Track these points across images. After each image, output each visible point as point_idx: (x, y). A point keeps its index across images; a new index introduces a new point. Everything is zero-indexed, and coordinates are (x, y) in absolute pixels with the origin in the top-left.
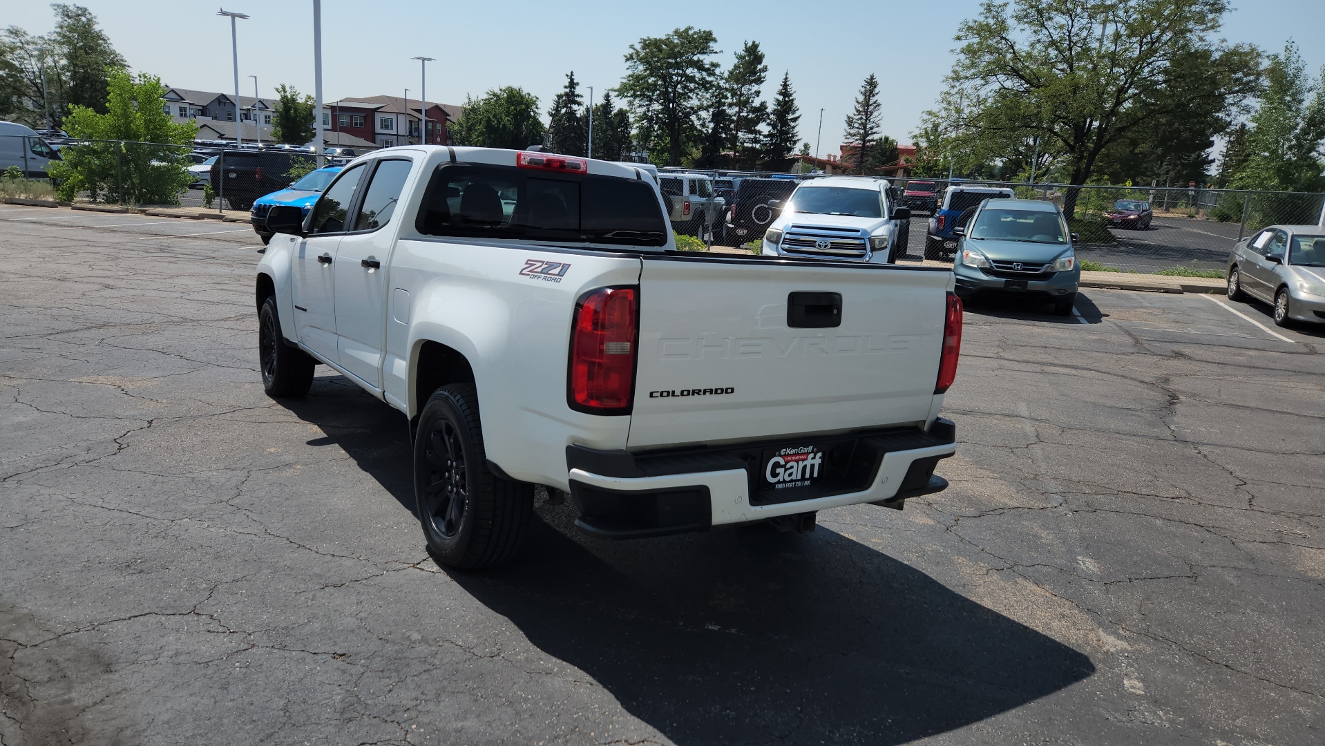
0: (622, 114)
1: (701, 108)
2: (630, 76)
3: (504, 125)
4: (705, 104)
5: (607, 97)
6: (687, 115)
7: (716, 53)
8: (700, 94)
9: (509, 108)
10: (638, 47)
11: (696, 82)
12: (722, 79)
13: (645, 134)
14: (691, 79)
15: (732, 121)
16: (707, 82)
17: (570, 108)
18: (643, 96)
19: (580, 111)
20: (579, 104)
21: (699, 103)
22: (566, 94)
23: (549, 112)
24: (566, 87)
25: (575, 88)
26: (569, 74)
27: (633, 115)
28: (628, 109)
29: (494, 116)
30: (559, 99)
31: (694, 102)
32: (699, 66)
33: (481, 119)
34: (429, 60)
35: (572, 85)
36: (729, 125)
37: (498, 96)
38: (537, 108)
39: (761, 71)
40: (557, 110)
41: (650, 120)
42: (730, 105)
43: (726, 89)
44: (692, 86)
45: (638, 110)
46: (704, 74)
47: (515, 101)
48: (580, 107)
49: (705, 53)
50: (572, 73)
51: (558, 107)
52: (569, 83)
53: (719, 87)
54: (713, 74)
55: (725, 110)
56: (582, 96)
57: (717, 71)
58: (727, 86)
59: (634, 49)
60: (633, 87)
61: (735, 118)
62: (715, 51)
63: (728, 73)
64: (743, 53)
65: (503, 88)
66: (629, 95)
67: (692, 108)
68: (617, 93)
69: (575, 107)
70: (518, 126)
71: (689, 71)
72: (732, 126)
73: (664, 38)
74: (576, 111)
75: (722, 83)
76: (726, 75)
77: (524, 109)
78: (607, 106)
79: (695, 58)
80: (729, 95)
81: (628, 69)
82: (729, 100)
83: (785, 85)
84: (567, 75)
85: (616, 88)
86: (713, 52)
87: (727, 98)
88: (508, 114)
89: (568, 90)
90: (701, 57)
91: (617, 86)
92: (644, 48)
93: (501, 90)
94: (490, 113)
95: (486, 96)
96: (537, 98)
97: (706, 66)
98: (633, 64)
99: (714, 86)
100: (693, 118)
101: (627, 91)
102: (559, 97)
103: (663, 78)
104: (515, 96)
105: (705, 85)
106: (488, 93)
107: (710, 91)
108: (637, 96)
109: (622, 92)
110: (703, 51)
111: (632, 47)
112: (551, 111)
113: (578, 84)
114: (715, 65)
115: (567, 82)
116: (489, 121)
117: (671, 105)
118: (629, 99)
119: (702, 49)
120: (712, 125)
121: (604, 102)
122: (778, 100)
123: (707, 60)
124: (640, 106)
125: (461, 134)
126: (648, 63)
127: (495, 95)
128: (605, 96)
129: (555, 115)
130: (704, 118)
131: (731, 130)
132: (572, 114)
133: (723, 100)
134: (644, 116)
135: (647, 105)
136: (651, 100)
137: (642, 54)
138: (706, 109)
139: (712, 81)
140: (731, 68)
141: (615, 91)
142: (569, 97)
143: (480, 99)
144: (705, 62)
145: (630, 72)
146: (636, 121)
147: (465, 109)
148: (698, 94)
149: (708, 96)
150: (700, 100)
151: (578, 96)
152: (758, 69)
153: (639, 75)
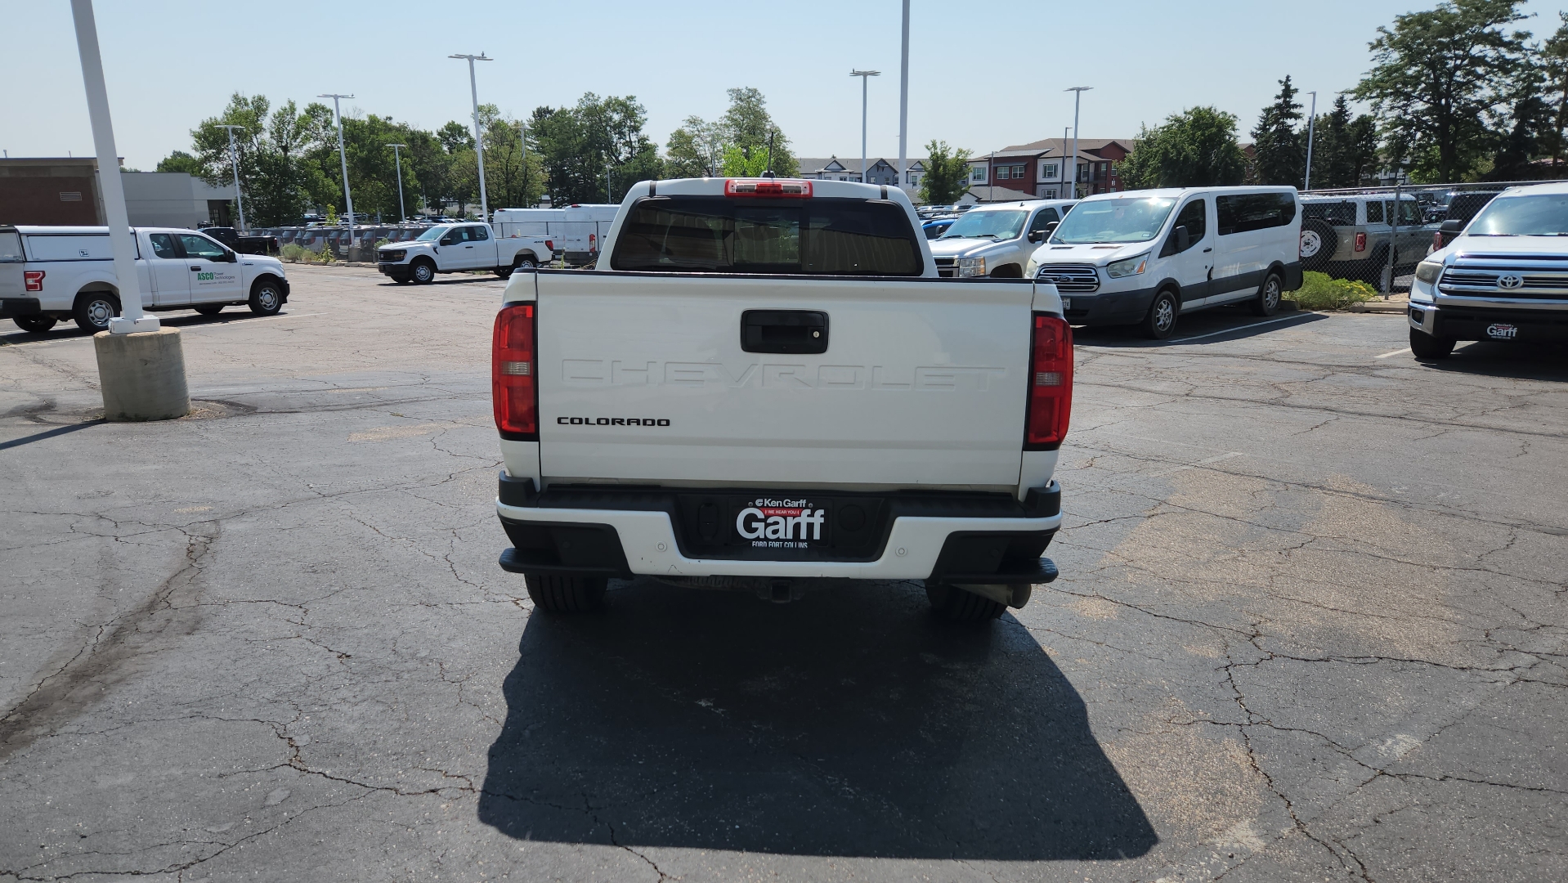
0: (1365, 123)
1: (1498, 99)
2: (1376, 69)
3: (1186, 157)
4: (1504, 92)
5: (1340, 103)
6: (1474, 111)
7: (1526, 17)
8: (1496, 79)
9: (1193, 134)
10: (1392, 28)
11: (1486, 64)
12: (1535, 53)
13: (1398, 147)
14: (1481, 61)
15: (1553, 113)
16: (1508, 61)
17: (1283, 123)
18: (1397, 94)
19: (1297, 127)
20: (1297, 117)
21: (1492, 94)
22: (1278, 106)
23: (1252, 133)
24: (1278, 97)
25: (1291, 97)
26: (1284, 80)
27: (1381, 122)
28: (1372, 114)
29: (1174, 146)
30: (1268, 114)
31: (1485, 92)
32: (1495, 40)
33: (1157, 151)
34: (1087, 89)
35: (1288, 92)
36: (1547, 119)
37: (1181, 121)
38: (1234, 129)
40: (1264, 128)
41: (1408, 125)
42: (1549, 90)
43: (1542, 68)
44: (1480, 70)
45: (1389, 114)
46: (1503, 50)
47: (1203, 124)
48: (1299, 121)
49: (1505, 21)
50: (1288, 77)
51: (1265, 125)
52: (1283, 91)
53: (1529, 65)
54: (1519, 48)
55: (1539, 99)
56: (1301, 106)
57: (1526, 44)
58: (1544, 62)
59: (1385, 32)
60: (1384, 84)
61: (1557, 108)
62: (1523, 15)
63: (1546, 44)
65: (1189, 110)
66: (1374, 95)
67: (1480, 102)
68: (1355, 95)
69: (1290, 122)
70: (1205, 154)
71: (1476, 50)
72: (1552, 119)
73: (1433, 9)
74: (1291, 126)
75: (1534, 60)
76: (1542, 47)
77: (1215, 133)
78: (1340, 115)
79: (1487, 30)
80: (1546, 75)
81: (1373, 60)
82: (1548, 83)
84: (1280, 82)
85: (1352, 89)
86: (1519, 17)
87: (1544, 80)
88: (1193, 141)
89: (1281, 101)
90: (1497, 27)
91: (1354, 85)
92: (1400, 28)
93: (1185, 113)
94: (1169, 143)
95: (1164, 123)
96: (1234, 117)
97: (1506, 39)
98: (1383, 52)
99: (1520, 65)
100: (1483, 115)
101: (1370, 90)
102: (1268, 111)
103: (1431, 65)
104: (1203, 118)
105: (1504, 67)
106: (1168, 119)
107: (1513, 74)
108: (1386, 95)
109: (1362, 92)
110: (1502, 18)
111: (1381, 29)
112: (1255, 131)
113: (1296, 90)
114: (1521, 36)
115: (1279, 90)
116: (1166, 153)
117: (1443, 101)
118: (1373, 101)
119: (1500, 16)
120: (1514, 122)
121: (1336, 109)
123: (1507, 30)
124: (1392, 108)
125: (1131, 173)
126: (1408, 47)
127: (1177, 120)
128: (1338, 101)
129: (1262, 132)
130: (1501, 115)
131: (1550, 125)
132: (1285, 132)
133: (1537, 84)
134: (1399, 121)
135: (1404, 105)
136: (1408, 97)
137: (1398, 37)
138: (1506, 100)
139: (1517, 59)
140: (1551, 34)
141: (1351, 92)
142: (1284, 108)
143: (1158, 127)
144: (1503, 33)
145: (1377, 64)
146: (1386, 130)
147: (1138, 142)
148: (1491, 81)
149: (1509, 81)
150: (1495, 88)
151: (1295, 106)
153: (1392, 66)
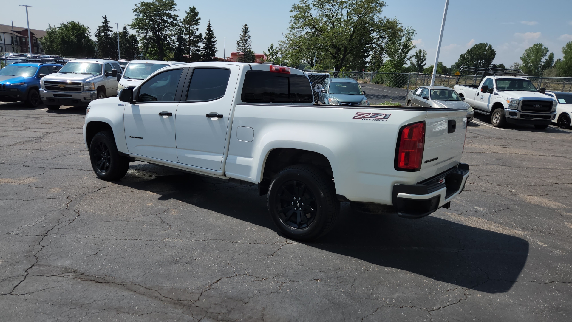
0: (133, 36)
1: (172, 35)
2: (136, 19)
3: (72, 40)
4: (173, 33)
5: (125, 28)
6: (165, 38)
7: (177, 10)
8: (171, 28)
9: (73, 32)
10: (139, 5)
11: (169, 23)
12: (180, 22)
13: (146, 46)
14: (166, 22)
15: (187, 42)
16: (174, 23)
17: (106, 33)
18: (143, 29)
19: (111, 35)
20: (111, 31)
21: (170, 33)
22: (104, 26)
23: (95, 35)
24: (103, 23)
25: (108, 24)
26: (104, 17)
27: (139, 37)
28: (136, 34)
29: (66, 36)
30: (100, 28)
31: (168, 32)
32: (169, 16)
33: (59, 37)
34: (30, 7)
35: (106, 22)
36: (185, 43)
37: (66, 26)
38: (89, 32)
39: (197, 19)
40: (99, 33)
41: (148, 39)
42: (185, 34)
43: (183, 27)
44: (166, 25)
45: (141, 35)
46: (172, 19)
47: (77, 28)
48: (112, 33)
49: (171, 10)
50: (106, 16)
51: (99, 32)
52: (105, 21)
53: (179, 26)
54: (176, 20)
55: (183, 36)
56: (112, 27)
57: (178, 19)
58: (183, 25)
59: (137, 6)
60: (138, 24)
61: (188, 40)
62: (176, 9)
63: (183, 20)
64: (189, 11)
65: (69, 22)
66: (137, 28)
67: (167, 35)
68: (131, 27)
69: (109, 33)
70: (79, 41)
71: (165, 18)
72: (187, 44)
73: (151, 2)
74: (109, 34)
75: (180, 24)
76: (182, 21)
77: (81, 33)
78: (125, 32)
79: (167, 12)
80: (184, 30)
81: (135, 15)
82: (185, 32)
83: (209, 26)
84: (103, 17)
85: (130, 24)
86: (175, 10)
87: (184, 31)
88: (73, 35)
89: (104, 24)
90: (170, 12)
92: (142, 6)
93: (67, 23)
94: (63, 34)
95: (60, 26)
96: (88, 27)
97: (173, 16)
98: (137, 13)
99: (177, 25)
100: (168, 39)
101: (136, 26)
102: (100, 27)
103: (153, 21)
104: (76, 26)
105: (173, 25)
106: (60, 24)
107: (175, 27)
108: (141, 28)
109: (133, 26)
110: (171, 9)
111: (136, 5)
112: (96, 34)
113: (109, 21)
114: (177, 16)
115: (103, 20)
116: (63, 38)
117: (157, 33)
118: (137, 30)
119: (170, 8)
120: (177, 43)
121: (124, 31)
122: (206, 33)
123: (173, 13)
124: (142, 33)
125: (47, 44)
126: (145, 13)
127: (64, 25)
128: (124, 28)
129: (98, 35)
130: (173, 40)
131: (186, 45)
132: (107, 36)
133: (182, 32)
134: (145, 38)
135: (146, 33)
136: (148, 31)
137: (142, 9)
138: (174, 35)
139: (176, 23)
140: (184, 18)
141: (130, 26)
142: (105, 27)
143: (55, 27)
144: (172, 14)
145: (136, 17)
146: (141, 40)
147: (48, 32)
148: (169, 29)
149: (174, 30)
150: (171, 31)
151: (110, 27)
152: (196, 19)
153: (141, 19)
